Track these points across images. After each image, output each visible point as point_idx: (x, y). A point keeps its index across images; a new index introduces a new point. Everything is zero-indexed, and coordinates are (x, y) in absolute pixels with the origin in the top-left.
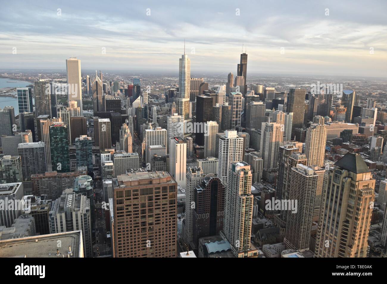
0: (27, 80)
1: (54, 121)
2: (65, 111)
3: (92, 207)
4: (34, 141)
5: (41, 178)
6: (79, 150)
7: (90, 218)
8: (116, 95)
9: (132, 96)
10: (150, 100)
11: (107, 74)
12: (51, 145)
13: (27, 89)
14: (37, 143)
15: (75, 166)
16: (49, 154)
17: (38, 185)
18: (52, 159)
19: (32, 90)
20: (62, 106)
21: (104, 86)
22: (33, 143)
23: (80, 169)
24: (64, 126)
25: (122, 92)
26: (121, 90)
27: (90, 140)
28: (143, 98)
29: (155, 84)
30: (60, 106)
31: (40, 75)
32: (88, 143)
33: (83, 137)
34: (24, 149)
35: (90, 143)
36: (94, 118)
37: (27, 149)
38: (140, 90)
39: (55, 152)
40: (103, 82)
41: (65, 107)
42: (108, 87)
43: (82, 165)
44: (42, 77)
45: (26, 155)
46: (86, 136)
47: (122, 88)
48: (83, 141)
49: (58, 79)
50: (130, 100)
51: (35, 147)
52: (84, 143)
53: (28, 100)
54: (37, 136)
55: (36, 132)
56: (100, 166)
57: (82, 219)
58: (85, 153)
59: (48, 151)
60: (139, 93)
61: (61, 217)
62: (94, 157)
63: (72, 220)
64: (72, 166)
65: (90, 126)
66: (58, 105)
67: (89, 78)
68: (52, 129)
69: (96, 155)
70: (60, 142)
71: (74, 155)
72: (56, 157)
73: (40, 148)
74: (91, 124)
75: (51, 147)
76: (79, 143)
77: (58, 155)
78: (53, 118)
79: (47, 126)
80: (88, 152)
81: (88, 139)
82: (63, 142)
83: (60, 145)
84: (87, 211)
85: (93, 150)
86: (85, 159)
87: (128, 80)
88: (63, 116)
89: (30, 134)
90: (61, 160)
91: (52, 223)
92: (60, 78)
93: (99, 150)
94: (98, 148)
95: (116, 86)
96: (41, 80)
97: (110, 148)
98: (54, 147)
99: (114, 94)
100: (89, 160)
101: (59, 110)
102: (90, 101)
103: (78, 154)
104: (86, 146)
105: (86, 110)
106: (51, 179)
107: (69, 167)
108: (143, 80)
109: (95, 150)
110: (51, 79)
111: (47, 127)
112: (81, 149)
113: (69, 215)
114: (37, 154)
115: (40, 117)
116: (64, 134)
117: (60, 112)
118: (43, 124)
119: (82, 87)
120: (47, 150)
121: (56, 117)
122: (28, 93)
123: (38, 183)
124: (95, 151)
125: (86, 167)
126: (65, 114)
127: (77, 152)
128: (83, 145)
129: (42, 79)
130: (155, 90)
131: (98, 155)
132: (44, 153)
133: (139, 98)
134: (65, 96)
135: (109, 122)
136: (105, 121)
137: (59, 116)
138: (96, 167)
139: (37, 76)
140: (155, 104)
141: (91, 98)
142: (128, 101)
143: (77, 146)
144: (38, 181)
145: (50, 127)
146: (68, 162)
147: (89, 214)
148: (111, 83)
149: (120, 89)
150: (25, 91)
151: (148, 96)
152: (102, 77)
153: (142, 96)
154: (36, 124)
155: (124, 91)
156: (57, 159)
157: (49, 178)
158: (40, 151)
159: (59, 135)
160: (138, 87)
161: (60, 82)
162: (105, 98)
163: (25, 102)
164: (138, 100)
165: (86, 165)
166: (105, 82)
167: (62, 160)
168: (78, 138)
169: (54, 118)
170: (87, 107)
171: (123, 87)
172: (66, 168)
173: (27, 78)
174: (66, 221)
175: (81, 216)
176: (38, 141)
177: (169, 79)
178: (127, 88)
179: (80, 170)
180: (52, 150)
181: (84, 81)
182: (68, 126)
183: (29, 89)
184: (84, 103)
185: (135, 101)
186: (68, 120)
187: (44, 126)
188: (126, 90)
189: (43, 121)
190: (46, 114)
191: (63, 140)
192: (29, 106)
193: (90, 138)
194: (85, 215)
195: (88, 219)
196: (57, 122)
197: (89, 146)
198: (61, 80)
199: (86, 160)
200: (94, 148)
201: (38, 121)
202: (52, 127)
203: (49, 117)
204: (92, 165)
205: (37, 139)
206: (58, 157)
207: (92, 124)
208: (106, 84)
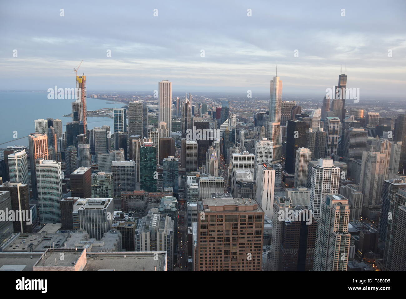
0: (123, 101)
1: (144, 141)
2: (155, 132)
3: (176, 229)
4: (126, 159)
5: (130, 196)
6: (166, 170)
7: (173, 240)
8: (204, 117)
9: (220, 118)
10: (238, 123)
11: (196, 96)
12: (141, 165)
13: (122, 109)
14: (128, 161)
15: (161, 186)
16: (139, 173)
17: (127, 202)
18: (141, 178)
19: (127, 110)
20: (153, 127)
21: (193, 107)
22: (125, 162)
23: (166, 189)
24: (154, 146)
25: (210, 114)
26: (210, 113)
27: (177, 162)
28: (231, 121)
29: (244, 107)
30: (151, 126)
31: (135, 96)
32: (175, 164)
33: (170, 158)
34: (117, 166)
35: (177, 164)
36: (182, 139)
37: (119, 166)
38: (228, 112)
39: (144, 172)
40: (192, 103)
41: (155, 128)
42: (197, 109)
43: (168, 186)
44: (136, 99)
45: (118, 172)
46: (174, 157)
47: (210, 110)
48: (170, 162)
49: (150, 100)
50: (218, 122)
51: (126, 165)
52: (171, 164)
53: (123, 120)
54: (128, 155)
55: (128, 151)
56: (185, 188)
57: (165, 240)
58: (171, 174)
59: (137, 170)
60: (227, 116)
61: (146, 236)
62: (180, 178)
63: (156, 240)
64: (159, 186)
65: (177, 148)
66: (149, 126)
67: (179, 100)
68: (142, 149)
69: (182, 177)
70: (149, 162)
71: (161, 175)
72: (144, 176)
73: (130, 166)
74: (178, 145)
75: (141, 166)
76: (166, 164)
77: (147, 174)
78: (143, 138)
79: (138, 145)
80: (174, 173)
81: (175, 160)
82: (152, 162)
83: (149, 164)
84: (171, 232)
85: (179, 171)
86: (171, 180)
87: (216, 102)
88: (153, 137)
89: (122, 152)
90: (148, 180)
91: (138, 241)
92: (152, 100)
93: (185, 172)
94: (184, 170)
95: (204, 108)
96: (135, 102)
97: (196, 170)
98: (143, 166)
99: (202, 116)
100: (175, 181)
101: (149, 131)
102: (178, 122)
103: (164, 175)
104: (173, 167)
105: (175, 131)
106: (139, 197)
107: (156, 187)
108: (232, 103)
109: (181, 171)
110: (144, 101)
111: (138, 147)
112: (168, 170)
113: (153, 236)
114: (128, 172)
115: (132, 136)
116: (153, 153)
117: (151, 133)
118: (134, 144)
119: (172, 109)
120: (137, 168)
121: (147, 137)
122: (123, 114)
123: (127, 200)
124: (181, 173)
125: (172, 189)
126: (155, 135)
127: (164, 172)
128: (170, 166)
129: (136, 100)
130: (244, 113)
131: (184, 176)
132: (134, 172)
133: (227, 120)
134: (155, 118)
135: (196, 145)
136: (192, 143)
137: (149, 137)
138: (182, 188)
139: (132, 97)
140: (243, 127)
141: (180, 120)
142: (216, 123)
143: (164, 166)
144: (127, 198)
145: (140, 147)
146: (156, 182)
147: (172, 236)
148: (199, 105)
149: (208, 112)
150: (120, 112)
151: (237, 119)
152: (191, 99)
153: (229, 118)
154: (128, 143)
155: (212, 113)
156: (146, 178)
157: (137, 196)
158: (130, 169)
159: (149, 155)
160: (227, 110)
161: (152, 103)
162: (194, 120)
163: (120, 122)
164: (227, 122)
165: (172, 186)
166: (194, 104)
167: (150, 180)
168: (166, 159)
169: (145, 138)
170: (176, 129)
171: (212, 109)
172: (153, 188)
173: (123, 99)
174: (151, 240)
175: (165, 237)
176: (129, 160)
177: (259, 101)
178: (215, 110)
179: (166, 191)
180: (141, 169)
181: (174, 103)
182: (157, 147)
183: (124, 110)
184: (173, 124)
185: (223, 124)
186: (158, 141)
187: (136, 145)
188: (214, 112)
189: (135, 141)
190: (137, 134)
191: (152, 159)
192: (123, 126)
193: (177, 160)
194: (168, 236)
195: (171, 241)
196: (148, 142)
197: (176, 167)
198: (153, 101)
199: (173, 181)
200: (180, 169)
201: (131, 141)
202: (143, 147)
203: (140, 137)
204: (178, 187)
205: (128, 158)
206: (146, 176)
207: (180, 145)
208: (195, 106)
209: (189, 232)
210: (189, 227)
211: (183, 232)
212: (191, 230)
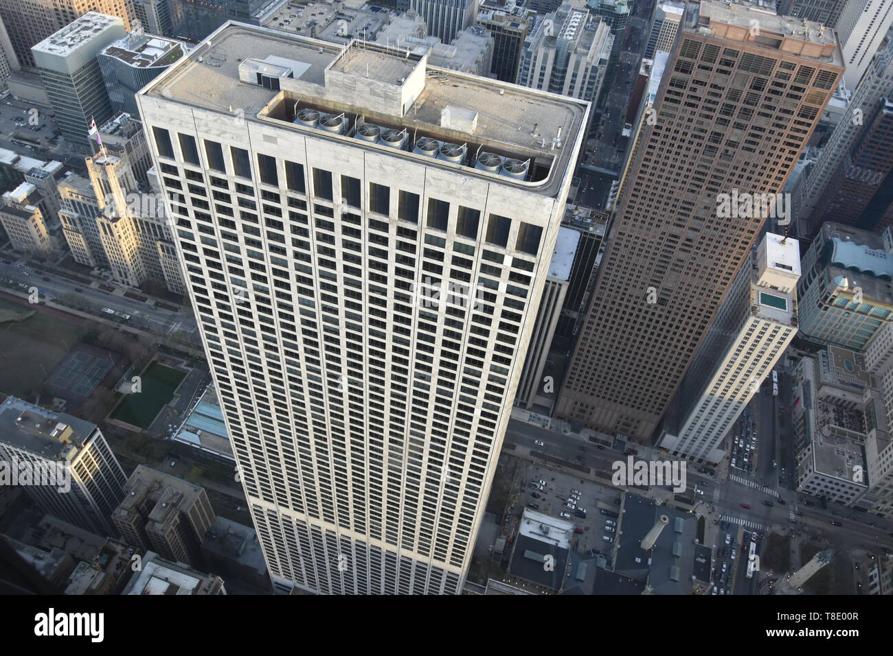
3: (614, 56)
7: (602, 79)
57: (585, 77)
61: (546, 56)
63: (565, 71)
84: (601, 62)
91: (525, 63)
113: (562, 58)
147: (603, 70)
174: (554, 69)
175: (587, 70)
194: (595, 69)
195: (598, 81)
209: (642, 71)
210: (644, 60)
211: (629, 67)
212: (647, 68)
